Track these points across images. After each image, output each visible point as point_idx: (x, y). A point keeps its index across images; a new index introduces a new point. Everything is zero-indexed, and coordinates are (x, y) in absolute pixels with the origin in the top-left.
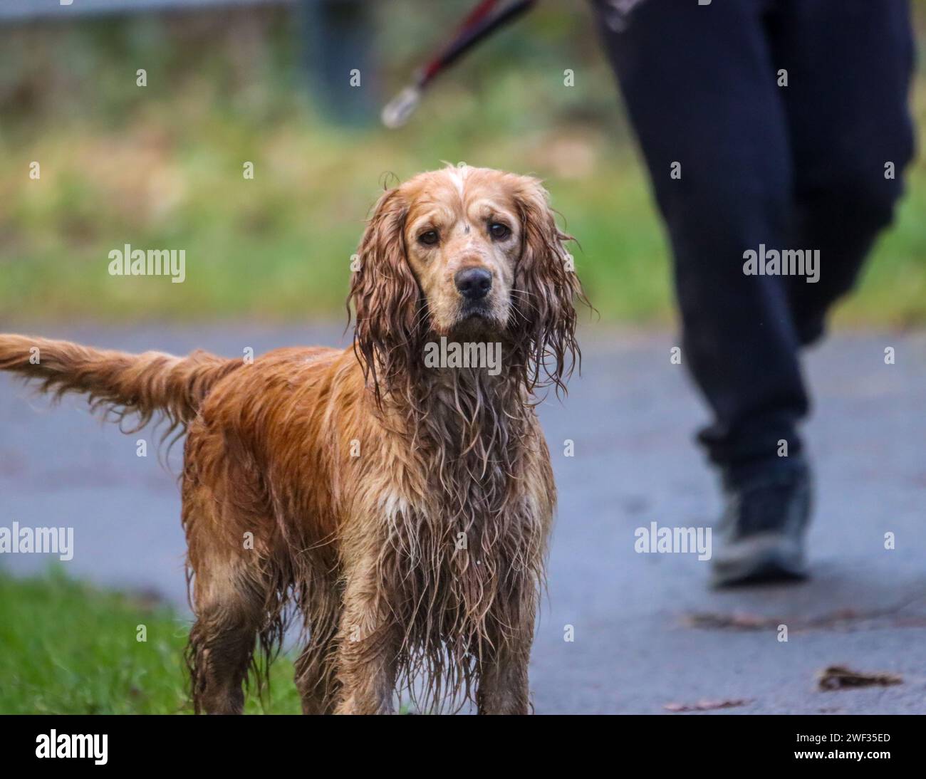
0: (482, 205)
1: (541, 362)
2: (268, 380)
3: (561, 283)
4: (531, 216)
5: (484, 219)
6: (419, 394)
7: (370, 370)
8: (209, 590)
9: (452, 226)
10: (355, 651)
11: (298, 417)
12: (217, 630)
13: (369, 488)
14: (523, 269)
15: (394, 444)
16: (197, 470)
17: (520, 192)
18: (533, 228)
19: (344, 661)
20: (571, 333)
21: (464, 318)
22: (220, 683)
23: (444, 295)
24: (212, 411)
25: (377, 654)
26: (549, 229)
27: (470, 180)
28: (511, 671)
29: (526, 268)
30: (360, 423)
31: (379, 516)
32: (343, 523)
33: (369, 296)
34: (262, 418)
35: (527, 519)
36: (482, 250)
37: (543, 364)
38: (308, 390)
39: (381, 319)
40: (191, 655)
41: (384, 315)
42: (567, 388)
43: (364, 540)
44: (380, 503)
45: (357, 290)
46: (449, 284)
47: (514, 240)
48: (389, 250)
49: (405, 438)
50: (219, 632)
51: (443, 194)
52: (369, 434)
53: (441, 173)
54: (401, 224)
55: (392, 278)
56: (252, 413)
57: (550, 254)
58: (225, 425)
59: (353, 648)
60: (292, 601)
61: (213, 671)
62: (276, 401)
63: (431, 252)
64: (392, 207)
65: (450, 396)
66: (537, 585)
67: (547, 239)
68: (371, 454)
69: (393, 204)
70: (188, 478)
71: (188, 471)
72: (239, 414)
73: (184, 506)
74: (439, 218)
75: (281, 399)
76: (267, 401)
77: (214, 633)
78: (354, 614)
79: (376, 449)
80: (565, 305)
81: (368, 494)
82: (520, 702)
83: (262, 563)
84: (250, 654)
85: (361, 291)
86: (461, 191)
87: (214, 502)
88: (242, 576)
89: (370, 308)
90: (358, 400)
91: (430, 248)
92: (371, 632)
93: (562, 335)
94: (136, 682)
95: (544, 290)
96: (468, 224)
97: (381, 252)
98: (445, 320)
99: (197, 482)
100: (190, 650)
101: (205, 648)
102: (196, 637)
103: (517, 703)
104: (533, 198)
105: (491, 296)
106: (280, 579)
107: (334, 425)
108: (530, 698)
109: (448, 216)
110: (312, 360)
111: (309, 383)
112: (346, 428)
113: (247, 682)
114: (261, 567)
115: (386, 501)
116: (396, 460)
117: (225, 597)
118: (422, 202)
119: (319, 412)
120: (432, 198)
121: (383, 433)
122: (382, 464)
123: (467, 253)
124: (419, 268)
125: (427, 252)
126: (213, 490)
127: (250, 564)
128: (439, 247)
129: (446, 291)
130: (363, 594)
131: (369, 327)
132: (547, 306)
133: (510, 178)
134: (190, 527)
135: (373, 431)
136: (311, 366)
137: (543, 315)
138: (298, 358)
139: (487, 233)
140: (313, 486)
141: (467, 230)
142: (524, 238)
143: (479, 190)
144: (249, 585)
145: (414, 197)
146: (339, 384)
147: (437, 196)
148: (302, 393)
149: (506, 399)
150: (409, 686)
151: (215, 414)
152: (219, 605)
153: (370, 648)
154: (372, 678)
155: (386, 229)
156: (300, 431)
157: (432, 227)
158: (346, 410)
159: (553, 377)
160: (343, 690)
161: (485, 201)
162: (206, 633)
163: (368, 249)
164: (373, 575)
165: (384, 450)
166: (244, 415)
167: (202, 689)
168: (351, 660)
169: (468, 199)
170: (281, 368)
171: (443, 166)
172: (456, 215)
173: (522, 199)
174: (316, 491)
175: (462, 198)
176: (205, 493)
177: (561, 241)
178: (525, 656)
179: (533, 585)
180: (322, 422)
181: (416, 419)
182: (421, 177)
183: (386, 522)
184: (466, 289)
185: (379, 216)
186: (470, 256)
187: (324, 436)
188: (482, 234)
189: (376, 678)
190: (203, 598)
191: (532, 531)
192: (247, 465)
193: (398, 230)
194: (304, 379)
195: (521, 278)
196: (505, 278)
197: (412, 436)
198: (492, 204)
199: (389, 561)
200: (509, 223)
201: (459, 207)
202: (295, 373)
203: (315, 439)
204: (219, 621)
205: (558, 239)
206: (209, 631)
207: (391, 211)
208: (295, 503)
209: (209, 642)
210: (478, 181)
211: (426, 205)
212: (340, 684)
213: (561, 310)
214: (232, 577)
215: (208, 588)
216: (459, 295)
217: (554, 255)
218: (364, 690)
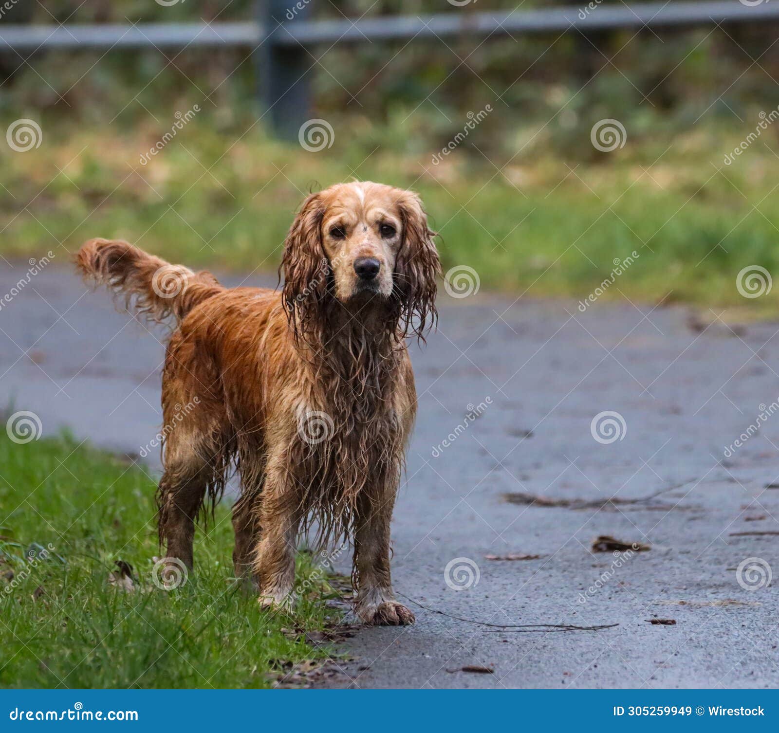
0: (376, 212)
1: (410, 321)
2: (228, 309)
3: (428, 266)
4: (410, 219)
5: (377, 222)
6: (326, 338)
7: (292, 318)
8: (176, 452)
9: (355, 226)
10: (271, 506)
11: (245, 337)
12: (180, 479)
13: (287, 396)
14: (402, 256)
15: (306, 370)
16: (173, 368)
17: (402, 202)
18: (411, 227)
19: (265, 513)
20: (432, 300)
21: (358, 292)
22: (178, 519)
23: (346, 275)
24: (188, 326)
25: (286, 508)
26: (422, 229)
27: (369, 193)
28: (377, 526)
29: (404, 255)
30: (284, 350)
31: (292, 416)
32: (268, 418)
33: (294, 266)
34: (221, 335)
35: (393, 425)
36: (374, 245)
37: (412, 323)
38: (253, 319)
39: (301, 284)
40: (160, 498)
41: (303, 282)
42: (426, 340)
43: (282, 431)
44: (293, 408)
45: (287, 262)
46: (350, 267)
47: (398, 236)
48: (309, 236)
49: (314, 366)
50: (181, 482)
51: (350, 202)
52: (290, 359)
53: (349, 186)
54: (320, 219)
55: (310, 256)
56: (215, 330)
57: (422, 246)
58: (197, 337)
59: (269, 504)
60: (233, 464)
61: (174, 509)
62: (231, 324)
63: (339, 243)
64: (314, 206)
65: (346, 340)
66: (398, 468)
67: (420, 235)
68: (290, 374)
69: (314, 204)
70: (167, 373)
71: (167, 368)
72: (206, 330)
73: (163, 392)
74: (346, 220)
75: (235, 323)
76: (226, 323)
77: (178, 482)
78: (271, 480)
79: (293, 370)
80: (429, 282)
81: (286, 400)
82: (382, 548)
83: (215, 435)
84: (201, 499)
85: (290, 262)
86: (362, 201)
87: (184, 392)
88: (200, 444)
89: (294, 275)
90: (284, 333)
91: (339, 240)
92: (282, 494)
93: (426, 302)
94: (118, 516)
95: (416, 272)
96: (366, 225)
97: (304, 238)
98: (345, 292)
99: (173, 374)
100: (159, 493)
101: (170, 492)
102: (164, 484)
103: (380, 548)
104: (412, 207)
105: (379, 278)
106: (227, 448)
107: (267, 347)
108: (390, 545)
109: (352, 219)
110: (259, 297)
111: (254, 314)
112: (274, 352)
113: (198, 519)
114: (215, 439)
115: (297, 407)
116: (307, 380)
117: (186, 457)
118: (335, 207)
119: (259, 336)
120: (342, 205)
121: (299, 361)
122: (297, 381)
123: (364, 247)
124: (330, 252)
125: (336, 242)
126: (185, 381)
127: (206, 435)
128: (344, 239)
129: (347, 272)
130: (278, 467)
131: (292, 289)
132: (417, 283)
133: (397, 191)
134: (167, 407)
135: (292, 357)
136: (257, 301)
137: (414, 289)
138: (251, 295)
139: (379, 232)
140: (252, 388)
141: (365, 229)
142: (404, 235)
143: (374, 201)
144: (204, 450)
145: (329, 202)
146: (274, 317)
147: (345, 203)
148: (248, 321)
149: (381, 345)
150: (306, 531)
151: (190, 329)
152: (182, 462)
153: (282, 505)
154: (281, 525)
155: (308, 221)
156: (246, 347)
157: (340, 225)
158: (275, 339)
159: (417, 331)
160: (262, 532)
161: (379, 210)
162: (171, 482)
163: (295, 233)
164: (285, 455)
165: (299, 372)
166: (209, 332)
167: (165, 521)
168: (268, 512)
169: (367, 207)
170: (239, 301)
171: (351, 181)
172: (358, 218)
173: (404, 207)
174: (253, 391)
175: (363, 206)
176: (178, 384)
177: (430, 236)
178: (389, 517)
179: (395, 468)
180: (260, 344)
181: (322, 357)
182: (336, 187)
183: (296, 422)
184: (362, 272)
185: (305, 212)
186: (366, 250)
187: (260, 354)
188: (375, 233)
189: (285, 525)
190: (171, 457)
191: (396, 433)
192: (209, 366)
193: (316, 223)
194: (251, 311)
195: (400, 262)
196: (390, 265)
197: (318, 366)
198: (384, 212)
199: (297, 447)
200: (394, 225)
201: (361, 212)
202: (246, 305)
203: (254, 355)
204: (181, 474)
205: (428, 235)
206: (174, 480)
207: (314, 208)
208: (239, 398)
209: (173, 488)
210: (375, 194)
211: (338, 209)
212: (260, 529)
213: (426, 286)
214: (193, 443)
215: (175, 450)
216: (356, 275)
217: (424, 246)
218: (276, 533)
